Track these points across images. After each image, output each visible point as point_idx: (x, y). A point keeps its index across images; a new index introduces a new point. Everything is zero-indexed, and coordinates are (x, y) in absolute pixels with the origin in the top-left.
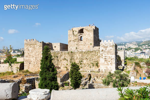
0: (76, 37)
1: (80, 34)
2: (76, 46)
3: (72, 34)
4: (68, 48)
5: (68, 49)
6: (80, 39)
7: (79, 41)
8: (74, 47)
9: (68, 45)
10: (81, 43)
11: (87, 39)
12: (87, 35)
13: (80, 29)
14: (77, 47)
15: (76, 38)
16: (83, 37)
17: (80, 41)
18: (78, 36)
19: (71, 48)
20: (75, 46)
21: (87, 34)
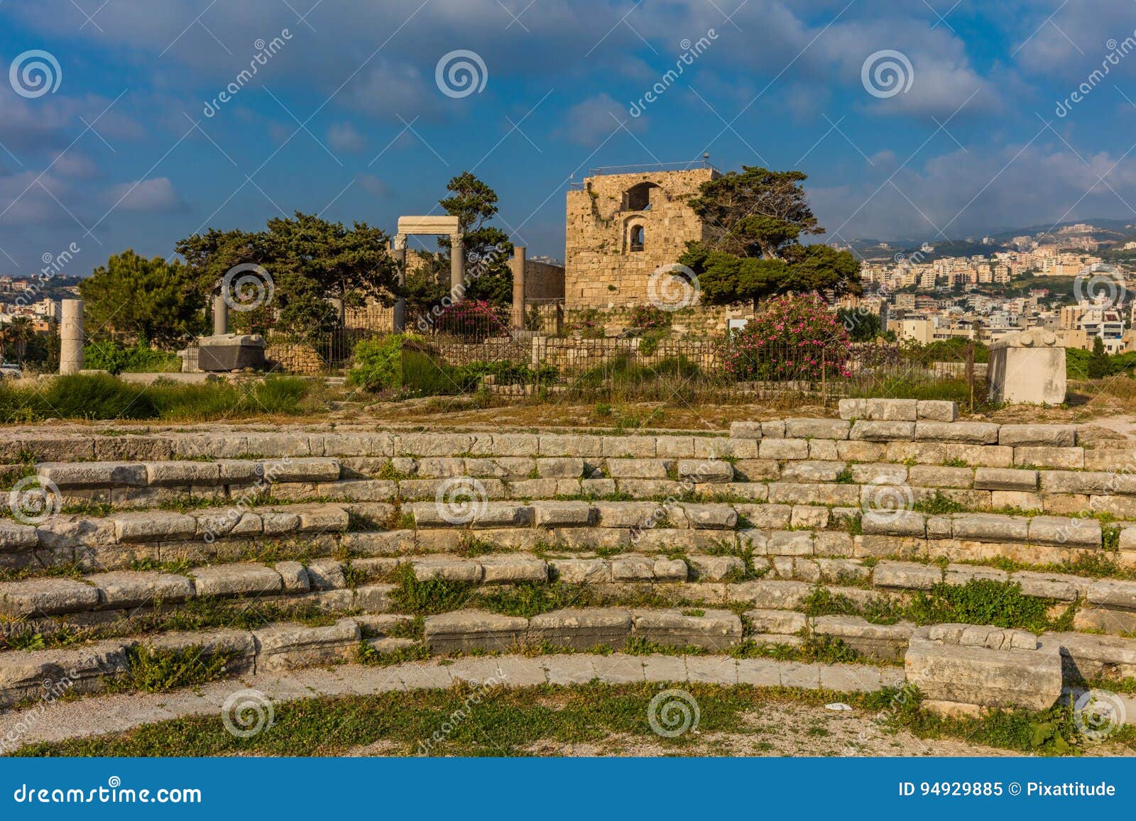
0: (611, 231)
1: (632, 213)
2: (607, 278)
3: (589, 211)
4: (568, 286)
5: (567, 294)
6: (629, 240)
7: (623, 254)
8: (599, 285)
9: (562, 271)
10: (634, 265)
11: (666, 240)
12: (666, 222)
13: (630, 185)
14: (616, 285)
15: (607, 234)
16: (646, 232)
17: (633, 250)
18: (622, 226)
19: (581, 286)
20: (602, 279)
21: (671, 213)
